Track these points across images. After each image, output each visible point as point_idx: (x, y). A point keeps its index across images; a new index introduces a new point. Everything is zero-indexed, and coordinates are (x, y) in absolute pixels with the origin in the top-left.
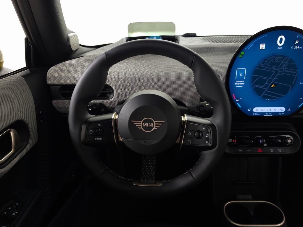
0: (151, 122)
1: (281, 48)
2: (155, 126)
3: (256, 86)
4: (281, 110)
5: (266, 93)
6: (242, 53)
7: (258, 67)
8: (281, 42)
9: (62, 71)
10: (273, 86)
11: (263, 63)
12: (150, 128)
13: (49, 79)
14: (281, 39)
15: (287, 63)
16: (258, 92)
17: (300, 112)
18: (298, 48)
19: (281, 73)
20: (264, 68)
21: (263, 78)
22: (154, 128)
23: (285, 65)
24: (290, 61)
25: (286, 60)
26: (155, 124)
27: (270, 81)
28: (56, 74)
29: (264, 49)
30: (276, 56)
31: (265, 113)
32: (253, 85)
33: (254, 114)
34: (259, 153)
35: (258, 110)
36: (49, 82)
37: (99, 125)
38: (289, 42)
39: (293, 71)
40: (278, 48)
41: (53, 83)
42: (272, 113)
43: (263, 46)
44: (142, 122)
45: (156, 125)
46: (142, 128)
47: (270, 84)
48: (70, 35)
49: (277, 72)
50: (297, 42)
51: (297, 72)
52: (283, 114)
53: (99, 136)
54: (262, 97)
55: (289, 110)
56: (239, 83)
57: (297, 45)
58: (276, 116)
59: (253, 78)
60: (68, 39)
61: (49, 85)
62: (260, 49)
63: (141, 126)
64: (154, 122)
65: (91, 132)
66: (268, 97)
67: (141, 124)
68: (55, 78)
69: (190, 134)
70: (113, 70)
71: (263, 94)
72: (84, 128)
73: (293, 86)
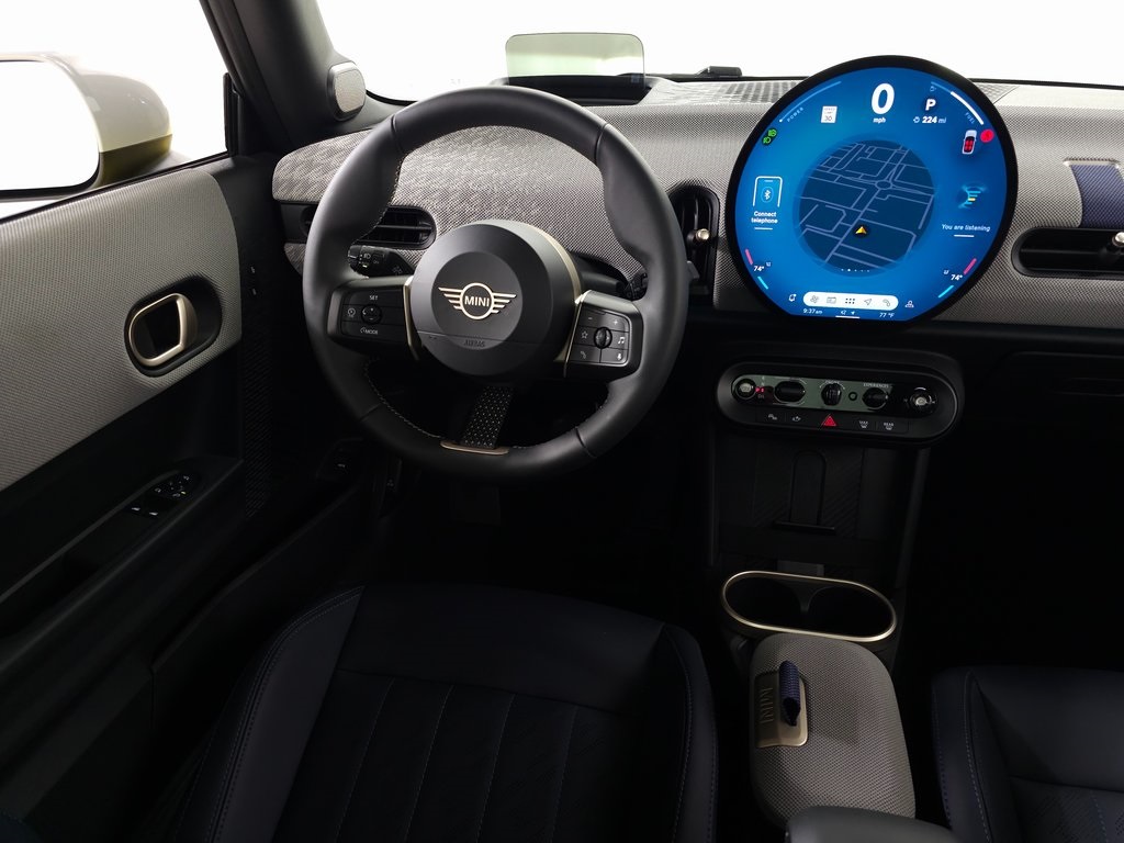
0: (485, 295)
1: (883, 120)
2: (493, 305)
3: (810, 228)
4: (884, 303)
5: (841, 250)
6: (771, 133)
7: (816, 174)
8: (882, 102)
9: (310, 166)
10: (860, 231)
11: (831, 163)
12: (481, 310)
13: (279, 185)
14: (884, 95)
15: (900, 166)
16: (818, 246)
18: (935, 120)
19: (883, 194)
20: (833, 178)
21: (831, 205)
22: (491, 310)
23: (895, 170)
24: (911, 158)
25: (898, 156)
26: (493, 300)
27: (851, 216)
28: (296, 175)
29: (833, 121)
30: (868, 143)
31: (838, 310)
32: (803, 227)
33: (805, 311)
34: (827, 427)
35: (817, 300)
36: (279, 193)
37: (372, 298)
38: (908, 103)
39: (920, 189)
40: (876, 120)
41: (287, 198)
42: (858, 311)
43: (829, 114)
44: (463, 292)
45: (496, 301)
46: (462, 307)
47: (852, 226)
48: (336, 69)
49: (871, 190)
50: (931, 103)
51: (932, 192)
52: (892, 315)
53: (370, 325)
54: (829, 262)
55: (910, 305)
56: (763, 220)
57: (932, 112)
58: (868, 325)
59: (804, 207)
60: (330, 82)
61: (278, 204)
62: (823, 120)
63: (461, 302)
64: (492, 295)
65: (351, 312)
66: (847, 264)
67: (460, 298)
68: (292, 185)
69: (585, 335)
70: (439, 169)
71: (833, 253)
72: (335, 301)
73: (919, 233)
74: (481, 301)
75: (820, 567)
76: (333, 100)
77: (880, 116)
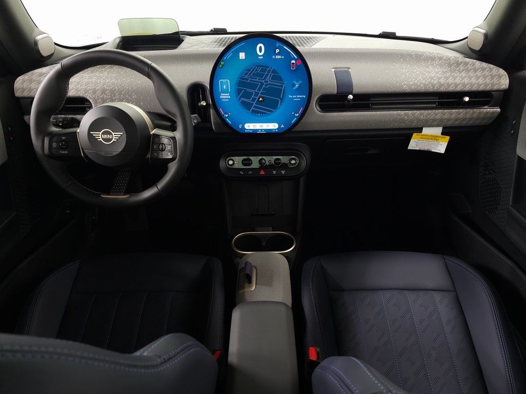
0: (110, 134)
1: (262, 57)
2: (114, 138)
3: (242, 99)
4: (273, 126)
5: (255, 107)
6: (222, 63)
7: (241, 78)
8: (260, 51)
9: (31, 81)
10: (261, 99)
11: (246, 74)
12: (110, 140)
13: (17, 90)
14: (260, 48)
15: (271, 75)
16: (247, 106)
17: (294, 130)
18: (280, 57)
19: (266, 85)
20: (248, 80)
21: (248, 90)
22: (113, 140)
23: (269, 76)
24: (274, 71)
25: (269, 71)
26: (114, 136)
27: (257, 94)
28: (25, 85)
29: (244, 58)
30: (258, 66)
31: (258, 130)
32: (240, 99)
33: (246, 131)
34: (262, 175)
35: (250, 127)
36: (18, 94)
37: (63, 138)
38: (269, 51)
39: (279, 83)
40: (259, 57)
41: (22, 96)
42: (265, 130)
43: (242, 56)
44: (101, 133)
45: (115, 136)
46: (101, 139)
47: (257, 98)
48: (38, 38)
49: (262, 84)
50: (277, 51)
51: (283, 84)
52: (277, 130)
53: (64, 149)
54: (252, 111)
55: (282, 126)
56: (225, 97)
57: (278, 54)
58: (269, 135)
59: (239, 91)
60: (36, 43)
61: (18, 99)
62: (240, 58)
63: (100, 137)
64: (113, 133)
65: (54, 145)
66: (258, 112)
67: (99, 136)
68: (23, 90)
69: (155, 147)
70: (91, 80)
71: (252, 108)
72: (47, 140)
73: (282, 99)
74: (108, 136)
75: (271, 228)
76: (38, 51)
77: (260, 56)
